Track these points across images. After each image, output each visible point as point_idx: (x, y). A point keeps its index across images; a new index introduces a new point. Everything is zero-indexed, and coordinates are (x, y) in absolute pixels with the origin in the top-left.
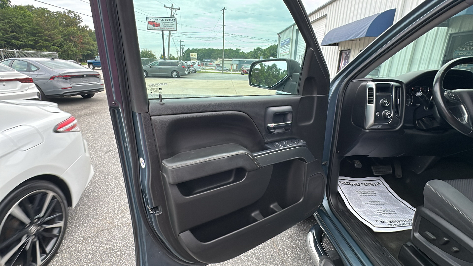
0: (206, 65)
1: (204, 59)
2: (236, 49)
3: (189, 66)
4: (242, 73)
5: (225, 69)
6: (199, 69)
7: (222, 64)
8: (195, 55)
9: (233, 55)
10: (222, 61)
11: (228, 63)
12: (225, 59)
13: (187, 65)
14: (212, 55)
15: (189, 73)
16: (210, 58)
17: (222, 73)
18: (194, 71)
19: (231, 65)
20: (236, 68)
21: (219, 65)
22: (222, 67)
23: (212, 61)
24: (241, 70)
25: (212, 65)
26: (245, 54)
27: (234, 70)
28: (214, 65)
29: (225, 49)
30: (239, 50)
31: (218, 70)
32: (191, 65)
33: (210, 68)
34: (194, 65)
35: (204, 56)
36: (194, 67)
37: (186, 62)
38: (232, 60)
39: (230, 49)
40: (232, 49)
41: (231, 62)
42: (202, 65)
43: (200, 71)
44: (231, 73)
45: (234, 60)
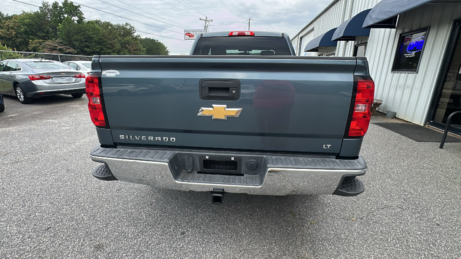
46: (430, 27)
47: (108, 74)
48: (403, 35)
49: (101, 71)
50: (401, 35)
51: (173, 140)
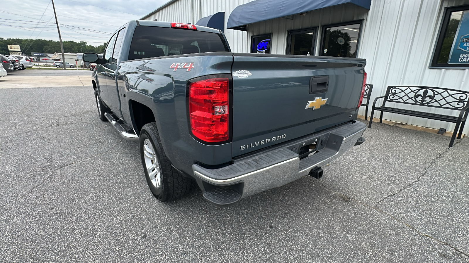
0: (38, 61)
1: (31, 53)
2: (81, 42)
3: (12, 61)
4: (91, 69)
5: (69, 66)
6: (30, 65)
7: (62, 59)
8: (17, 48)
9: (78, 49)
10: (62, 56)
11: (70, 58)
12: (65, 54)
13: (10, 60)
14: (44, 48)
15: (14, 69)
16: (43, 52)
17: (65, 69)
18: (21, 67)
19: (76, 60)
20: (84, 64)
21: (59, 60)
22: (64, 63)
23: (47, 56)
24: (90, 66)
25: (47, 61)
26: (94, 48)
27: (82, 67)
28: (50, 60)
29: (62, 41)
30: (84, 43)
31: (58, 66)
32: (14, 59)
33: (45, 64)
34: (20, 60)
35: (32, 49)
36: (21, 62)
37: (7, 56)
38: (76, 54)
39: (72, 42)
40: (75, 41)
41: (75, 58)
42: (32, 60)
43: (31, 67)
44: (77, 70)
45: (79, 55)
46: (272, 33)
47: (240, 76)
48: (253, 37)
49: (230, 72)
50: (252, 37)
51: (284, 136)
